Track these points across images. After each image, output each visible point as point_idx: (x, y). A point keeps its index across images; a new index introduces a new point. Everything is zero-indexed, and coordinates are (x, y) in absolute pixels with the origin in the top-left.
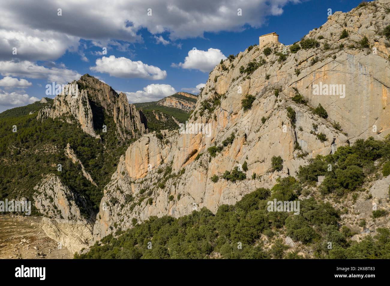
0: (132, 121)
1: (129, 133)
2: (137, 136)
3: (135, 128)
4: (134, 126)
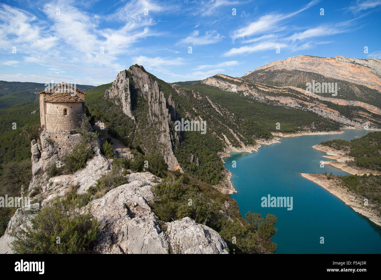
1: (157, 116)
3: (161, 112)
4: (161, 110)
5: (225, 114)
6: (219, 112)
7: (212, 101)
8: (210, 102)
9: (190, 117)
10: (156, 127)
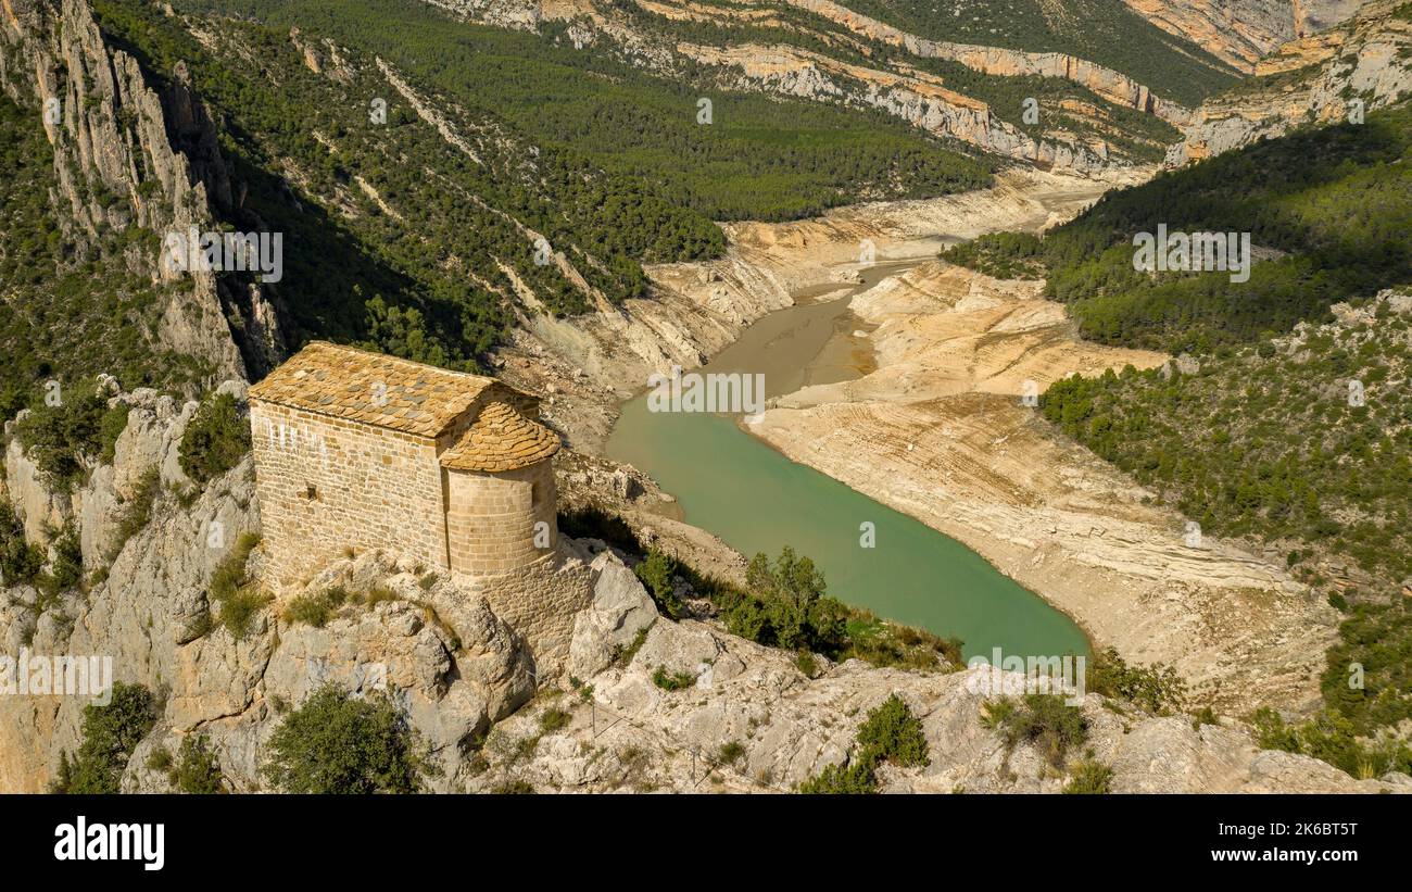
0: (124, 141)
1: (116, 199)
2: (157, 217)
3: (141, 176)
4: (139, 164)
5: (492, 154)
6: (459, 143)
7: (416, 85)
8: (403, 92)
9: (308, 185)
10: (123, 261)
